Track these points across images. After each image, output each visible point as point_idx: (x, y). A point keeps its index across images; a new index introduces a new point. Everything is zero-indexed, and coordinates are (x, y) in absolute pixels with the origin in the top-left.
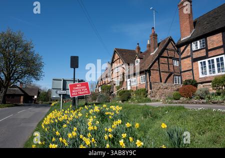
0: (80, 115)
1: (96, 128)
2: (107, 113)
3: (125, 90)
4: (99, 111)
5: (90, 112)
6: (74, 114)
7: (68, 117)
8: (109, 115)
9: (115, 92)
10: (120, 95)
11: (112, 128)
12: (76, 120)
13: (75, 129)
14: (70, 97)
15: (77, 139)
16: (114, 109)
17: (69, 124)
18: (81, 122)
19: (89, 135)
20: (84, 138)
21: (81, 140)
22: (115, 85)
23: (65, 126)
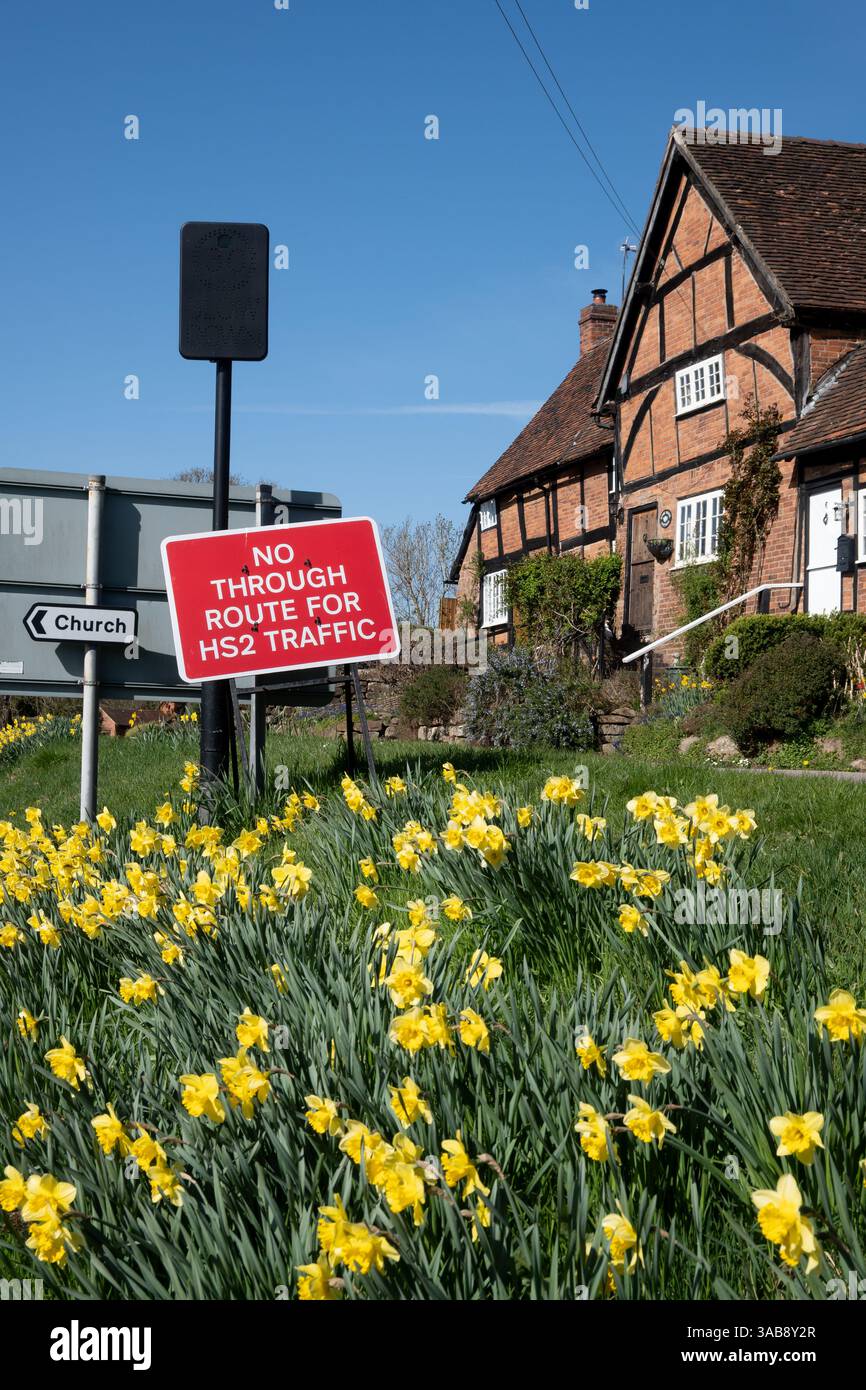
0: (292, 875)
1: (475, 1031)
2: (588, 875)
3: (777, 614)
4: (497, 839)
5: (404, 855)
6: (228, 861)
7: (166, 901)
8: (612, 894)
9: (665, 640)
10: (723, 671)
11: (650, 1040)
12: (250, 934)
13: (253, 1029)
14: (173, 685)
15: (281, 1140)
16: (669, 831)
17: (178, 974)
18: (311, 950)
19: (406, 1101)
20: (357, 1138)
21: (323, 1151)
22: (663, 552)
23: (137, 986)
